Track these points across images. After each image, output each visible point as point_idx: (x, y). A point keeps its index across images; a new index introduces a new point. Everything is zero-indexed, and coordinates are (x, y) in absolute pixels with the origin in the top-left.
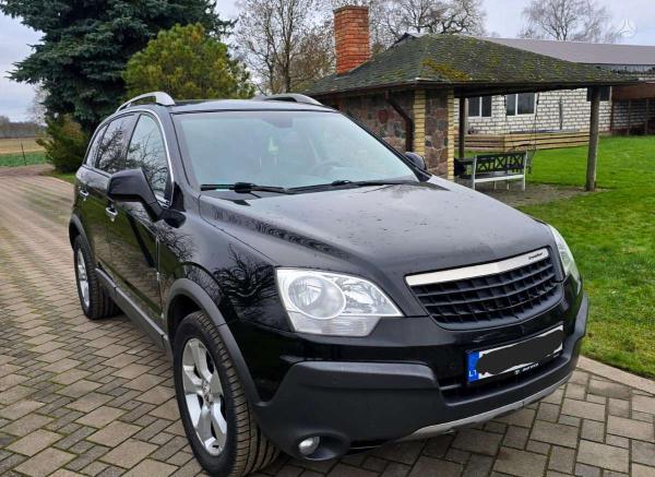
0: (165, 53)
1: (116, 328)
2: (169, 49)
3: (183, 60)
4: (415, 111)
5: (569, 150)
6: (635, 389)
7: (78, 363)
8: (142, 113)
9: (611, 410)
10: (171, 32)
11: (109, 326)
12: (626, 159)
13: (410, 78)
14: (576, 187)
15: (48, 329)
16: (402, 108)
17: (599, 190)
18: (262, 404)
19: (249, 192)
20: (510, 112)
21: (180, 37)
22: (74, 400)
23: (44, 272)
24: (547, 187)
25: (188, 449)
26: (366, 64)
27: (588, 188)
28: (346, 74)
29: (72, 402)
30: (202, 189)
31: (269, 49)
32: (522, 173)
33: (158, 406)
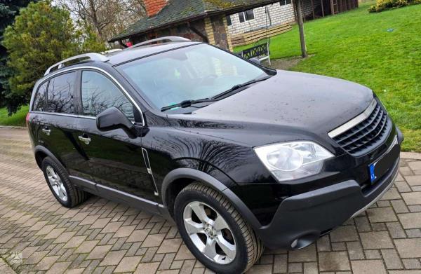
0: (29, 23)
1: (91, 209)
2: (32, 20)
3: (42, 26)
4: (207, 31)
5: (279, 36)
6: (406, 159)
7: (85, 237)
8: (82, 70)
9: (404, 173)
10: (28, 8)
11: (86, 208)
12: (312, 35)
13: (200, 11)
14: (296, 57)
15: (45, 222)
16: (199, 30)
17: (309, 56)
18: (264, 227)
19: (190, 106)
20: (242, 20)
21: (36, 10)
22: (101, 260)
23: (9, 187)
24: (281, 60)
25: (199, 265)
26: (166, 7)
27: (303, 56)
28: (155, 15)
29: (101, 261)
30: (162, 111)
31: (80, 7)
32: (266, 55)
33: (159, 247)
